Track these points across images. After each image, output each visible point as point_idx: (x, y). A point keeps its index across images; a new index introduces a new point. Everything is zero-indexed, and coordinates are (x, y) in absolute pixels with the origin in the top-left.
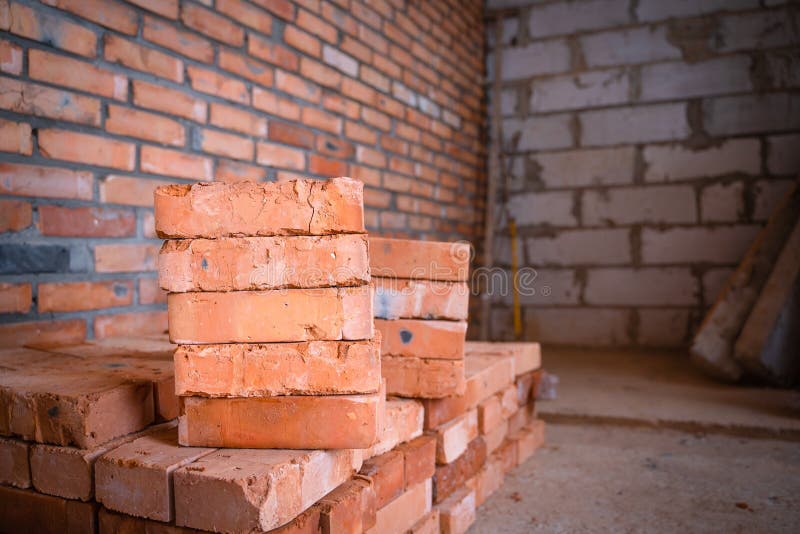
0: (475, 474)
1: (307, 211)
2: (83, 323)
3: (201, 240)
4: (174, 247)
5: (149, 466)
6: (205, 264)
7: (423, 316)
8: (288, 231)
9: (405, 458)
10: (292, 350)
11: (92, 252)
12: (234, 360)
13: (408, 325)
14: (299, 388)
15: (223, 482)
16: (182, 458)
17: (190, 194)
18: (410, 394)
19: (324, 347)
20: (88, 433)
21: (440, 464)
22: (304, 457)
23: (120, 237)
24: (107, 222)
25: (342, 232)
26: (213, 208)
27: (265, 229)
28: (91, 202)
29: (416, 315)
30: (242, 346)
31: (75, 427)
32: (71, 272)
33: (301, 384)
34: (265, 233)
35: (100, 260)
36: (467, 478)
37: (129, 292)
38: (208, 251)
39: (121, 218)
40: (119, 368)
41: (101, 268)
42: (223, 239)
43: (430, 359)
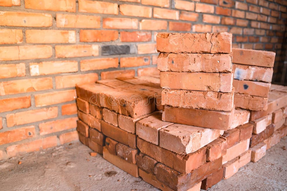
0: (268, 137)
1: (210, 45)
2: (134, 71)
3: (172, 54)
4: (163, 56)
5: (152, 127)
6: (173, 62)
7: (253, 80)
8: (203, 52)
9: (240, 131)
10: (201, 94)
11: (137, 47)
12: (181, 96)
13: (247, 83)
14: (203, 107)
15: (175, 136)
16: (162, 125)
17: (169, 37)
18: (245, 108)
19: (212, 94)
20: (134, 114)
21: (254, 134)
22: (203, 130)
23: (146, 42)
24: (142, 36)
25: (222, 53)
26: (176, 43)
27: (194, 51)
28: (137, 29)
29: (250, 79)
30: (184, 91)
31: (131, 111)
32: (130, 54)
33: (203, 106)
34: (194, 52)
35: (140, 50)
36: (264, 139)
37: (149, 61)
38: (174, 58)
39: (147, 35)
40: (145, 91)
41: (140, 53)
42: (179, 54)
43: (254, 96)
